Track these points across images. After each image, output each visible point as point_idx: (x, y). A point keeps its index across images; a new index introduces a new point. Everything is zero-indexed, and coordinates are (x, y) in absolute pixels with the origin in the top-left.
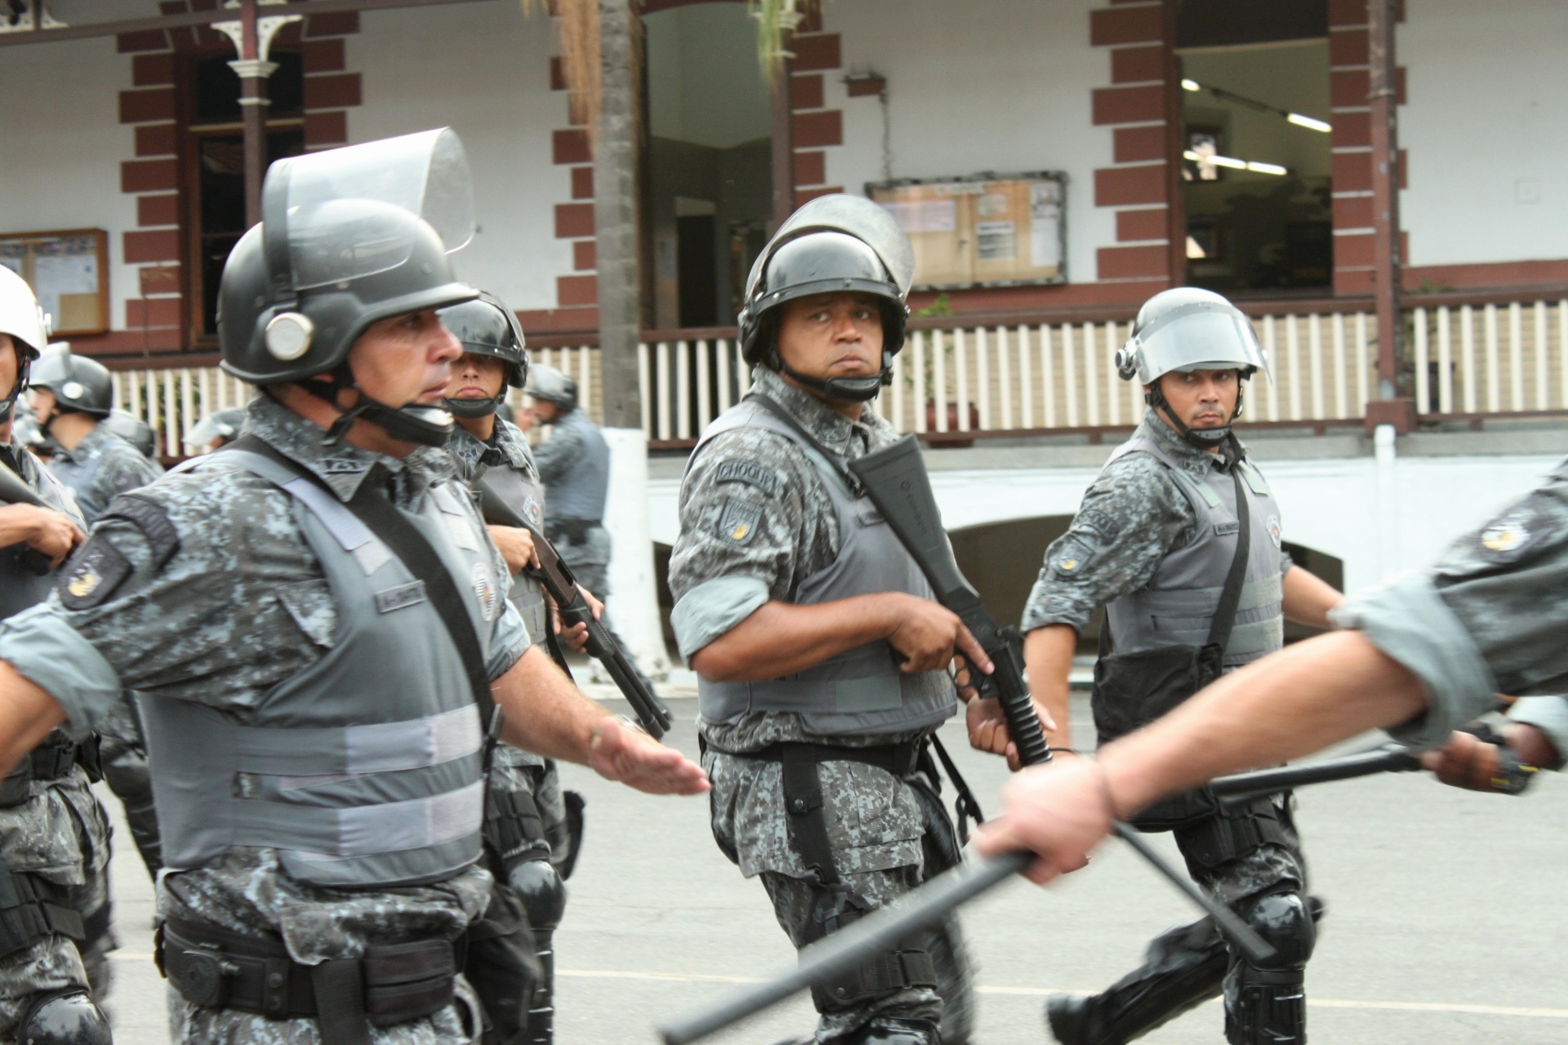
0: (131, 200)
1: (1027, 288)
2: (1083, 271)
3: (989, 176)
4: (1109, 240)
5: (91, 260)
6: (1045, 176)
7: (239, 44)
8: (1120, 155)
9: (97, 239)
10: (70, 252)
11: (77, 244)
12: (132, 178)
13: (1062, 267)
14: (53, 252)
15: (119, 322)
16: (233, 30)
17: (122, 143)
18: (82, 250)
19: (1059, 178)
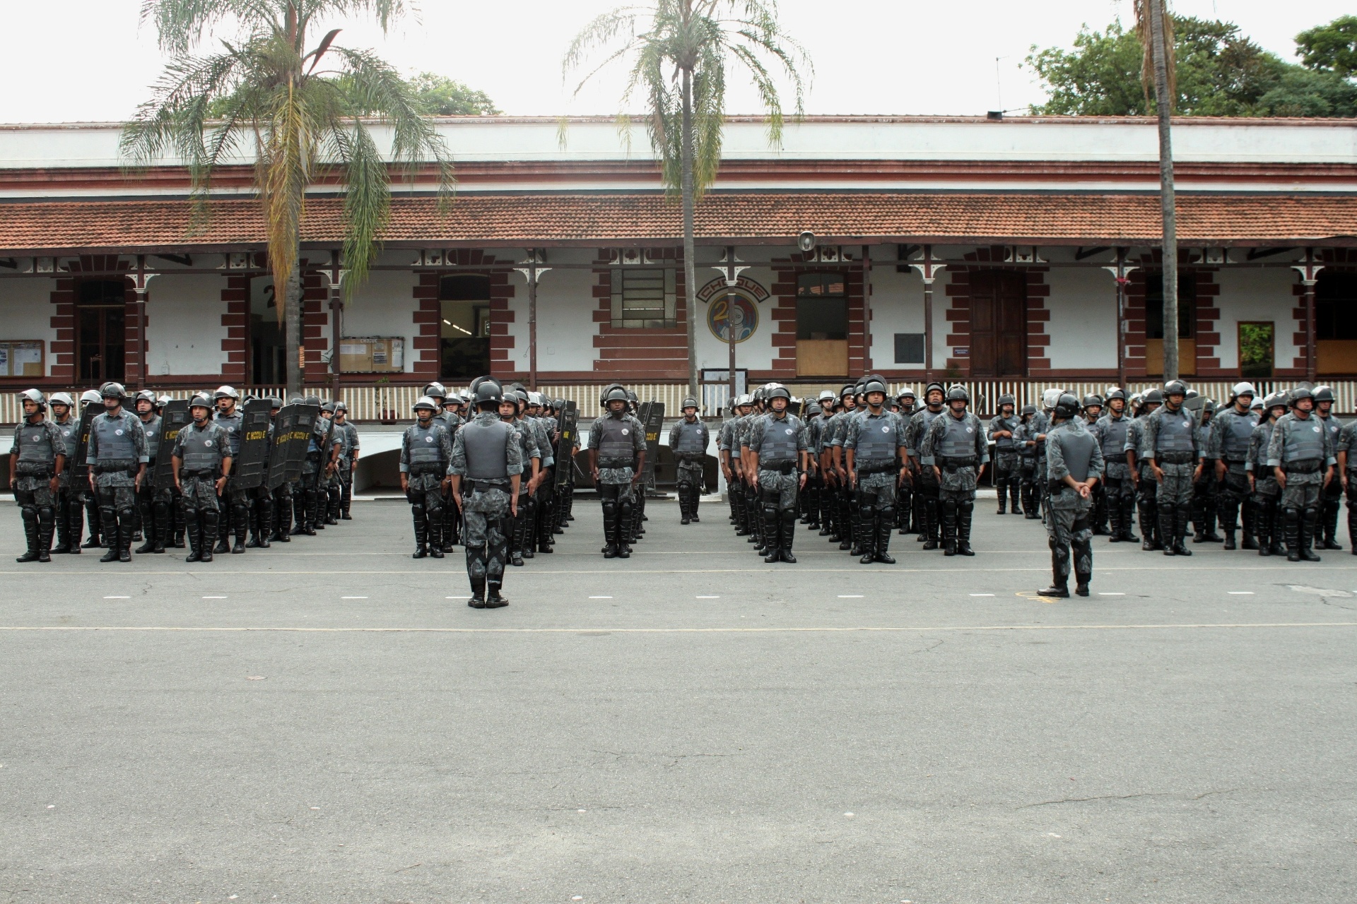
0: (54, 331)
1: (392, 374)
2: (409, 369)
3: (379, 337)
4: (418, 359)
5: (39, 352)
6: (398, 338)
7: (136, 282)
8: (422, 333)
9: (40, 344)
10: (28, 348)
11: (31, 345)
12: (54, 322)
13: (403, 367)
14: (22, 348)
15: (48, 373)
16: (135, 277)
17: (52, 310)
18: (34, 347)
19: (403, 339)
